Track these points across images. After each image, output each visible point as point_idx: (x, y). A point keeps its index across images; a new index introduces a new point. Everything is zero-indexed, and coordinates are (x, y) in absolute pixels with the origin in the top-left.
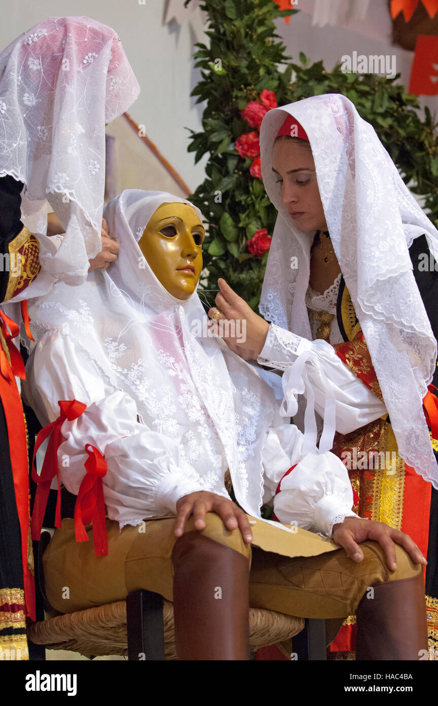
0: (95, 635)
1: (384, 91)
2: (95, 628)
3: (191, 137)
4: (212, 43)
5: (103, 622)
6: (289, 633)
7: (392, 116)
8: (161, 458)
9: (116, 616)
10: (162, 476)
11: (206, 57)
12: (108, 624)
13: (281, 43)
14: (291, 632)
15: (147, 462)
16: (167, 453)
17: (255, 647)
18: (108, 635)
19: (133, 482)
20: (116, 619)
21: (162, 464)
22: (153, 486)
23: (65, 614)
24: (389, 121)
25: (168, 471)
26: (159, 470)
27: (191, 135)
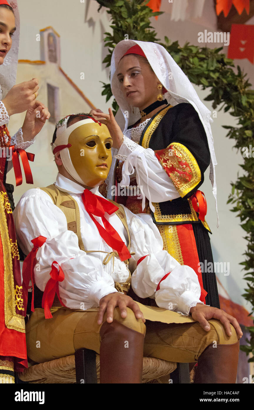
0: (57, 375)
1: (214, 57)
2: (58, 371)
3: (104, 87)
4: (114, 32)
5: (62, 368)
6: (168, 371)
7: (218, 71)
8: (92, 272)
9: (69, 364)
10: (92, 283)
11: (111, 40)
12: (65, 368)
13: (154, 31)
14: (169, 370)
15: (84, 274)
16: (96, 269)
17: (149, 379)
18: (65, 375)
19: (76, 285)
20: (69, 365)
21: (93, 276)
22: (87, 289)
23: (40, 363)
24: (217, 74)
25: (96, 280)
26: (91, 279)
27: (103, 85)
